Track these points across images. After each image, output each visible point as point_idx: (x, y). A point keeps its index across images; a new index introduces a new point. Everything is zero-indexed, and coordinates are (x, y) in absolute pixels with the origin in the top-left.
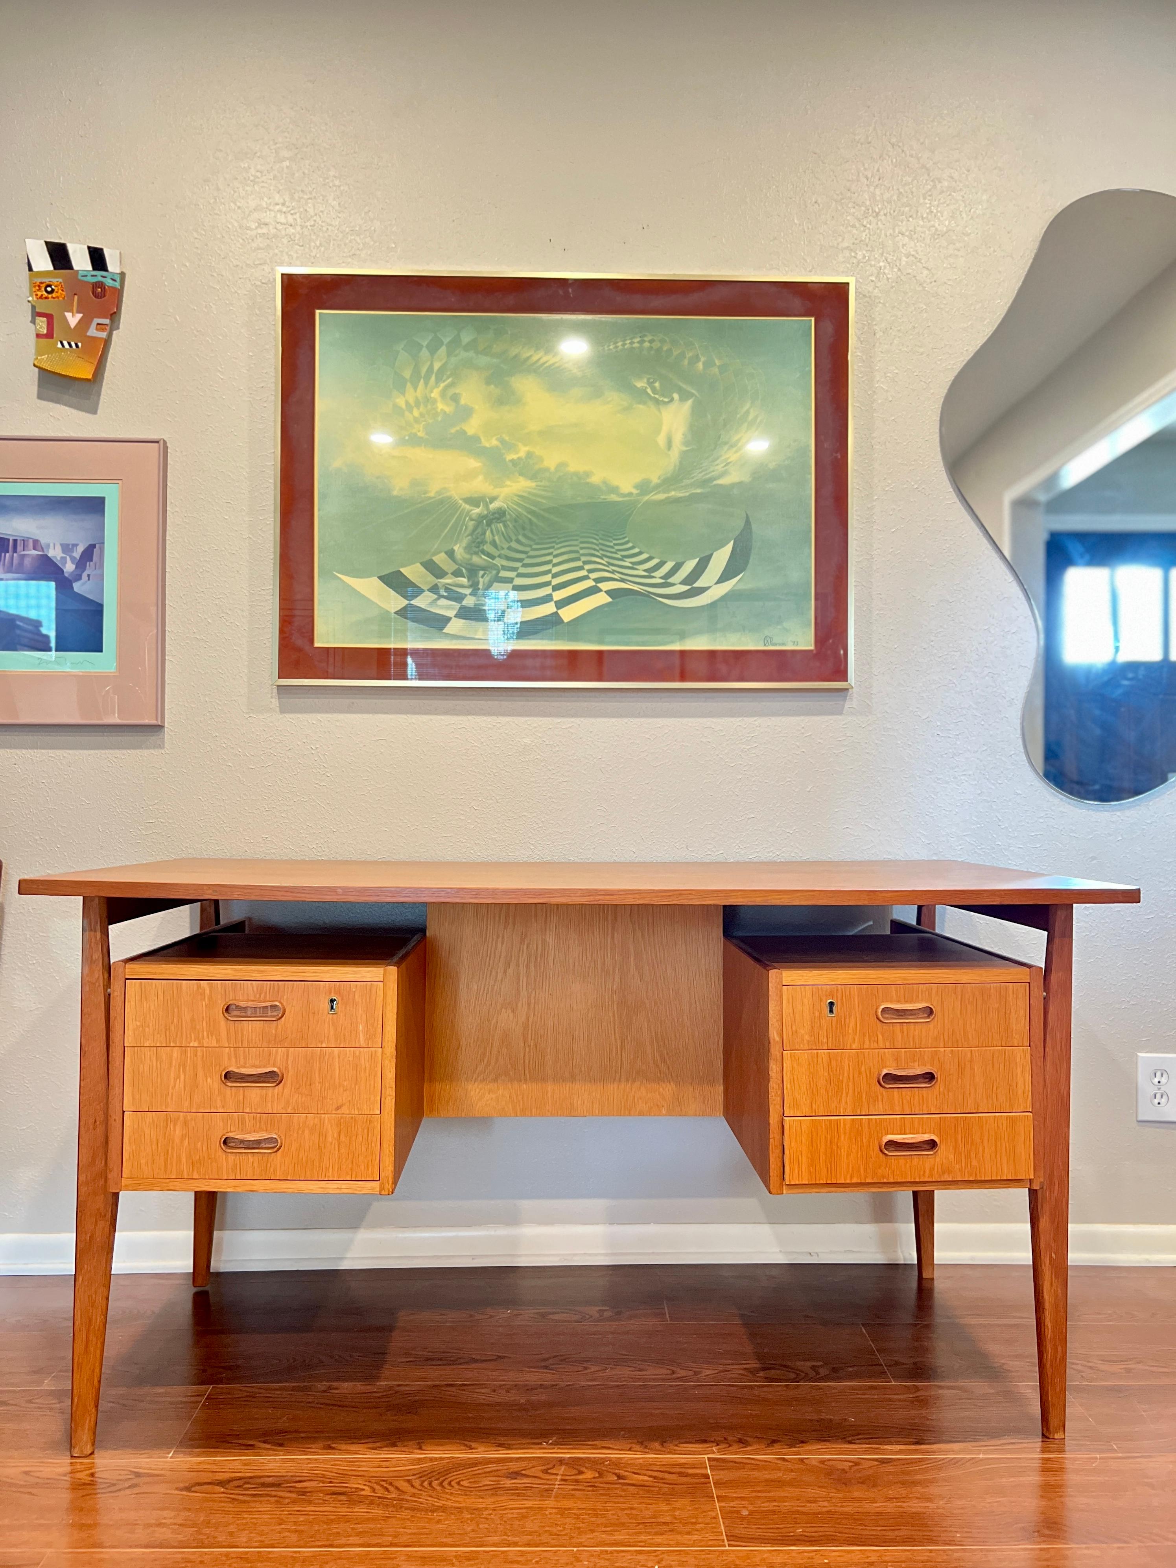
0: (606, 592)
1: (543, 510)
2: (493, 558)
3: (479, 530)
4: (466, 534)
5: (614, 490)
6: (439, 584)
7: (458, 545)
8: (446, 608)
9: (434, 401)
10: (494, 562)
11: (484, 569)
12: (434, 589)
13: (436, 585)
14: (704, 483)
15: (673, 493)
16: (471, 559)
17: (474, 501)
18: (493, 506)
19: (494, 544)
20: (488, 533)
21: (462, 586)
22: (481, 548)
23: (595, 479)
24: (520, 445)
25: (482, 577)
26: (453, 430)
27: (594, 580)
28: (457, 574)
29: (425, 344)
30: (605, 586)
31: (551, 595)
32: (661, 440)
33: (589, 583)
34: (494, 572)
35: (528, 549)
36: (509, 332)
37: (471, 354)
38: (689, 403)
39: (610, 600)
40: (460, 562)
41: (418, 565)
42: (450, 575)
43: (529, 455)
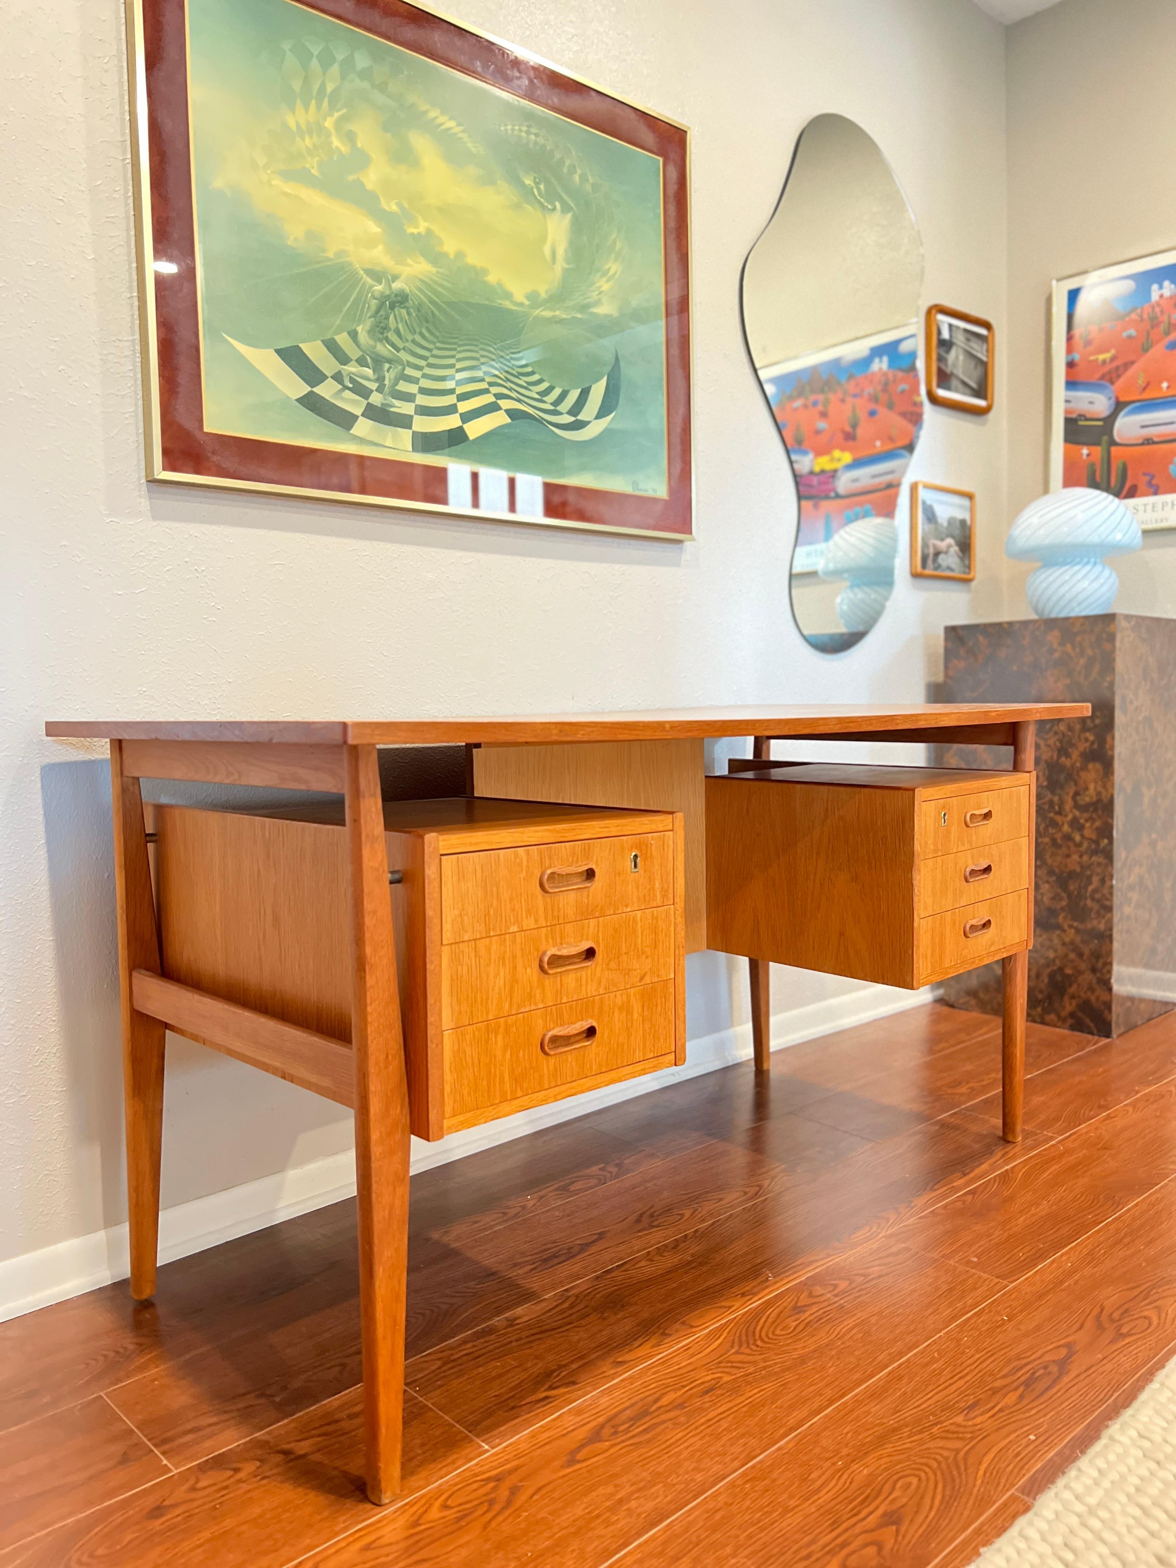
0: (506, 411)
1: (444, 303)
2: (398, 350)
3: (382, 313)
4: (369, 315)
5: (508, 296)
6: (343, 372)
7: (361, 327)
8: (352, 404)
9: (329, 135)
10: (399, 354)
11: (389, 361)
12: (338, 377)
13: (339, 373)
14: (584, 308)
15: (558, 313)
16: (375, 347)
17: (377, 275)
18: (397, 285)
19: (398, 332)
20: (392, 317)
21: (368, 379)
22: (385, 335)
23: (492, 278)
24: (420, 218)
25: (388, 371)
26: (351, 178)
27: (495, 395)
28: (361, 362)
29: (316, 53)
30: (505, 404)
31: (455, 406)
32: (547, 250)
33: (488, 399)
34: (400, 367)
35: (431, 346)
36: (406, 72)
37: (366, 85)
38: (569, 216)
39: (509, 421)
40: (364, 348)
41: (319, 342)
42: (353, 362)
43: (429, 232)
